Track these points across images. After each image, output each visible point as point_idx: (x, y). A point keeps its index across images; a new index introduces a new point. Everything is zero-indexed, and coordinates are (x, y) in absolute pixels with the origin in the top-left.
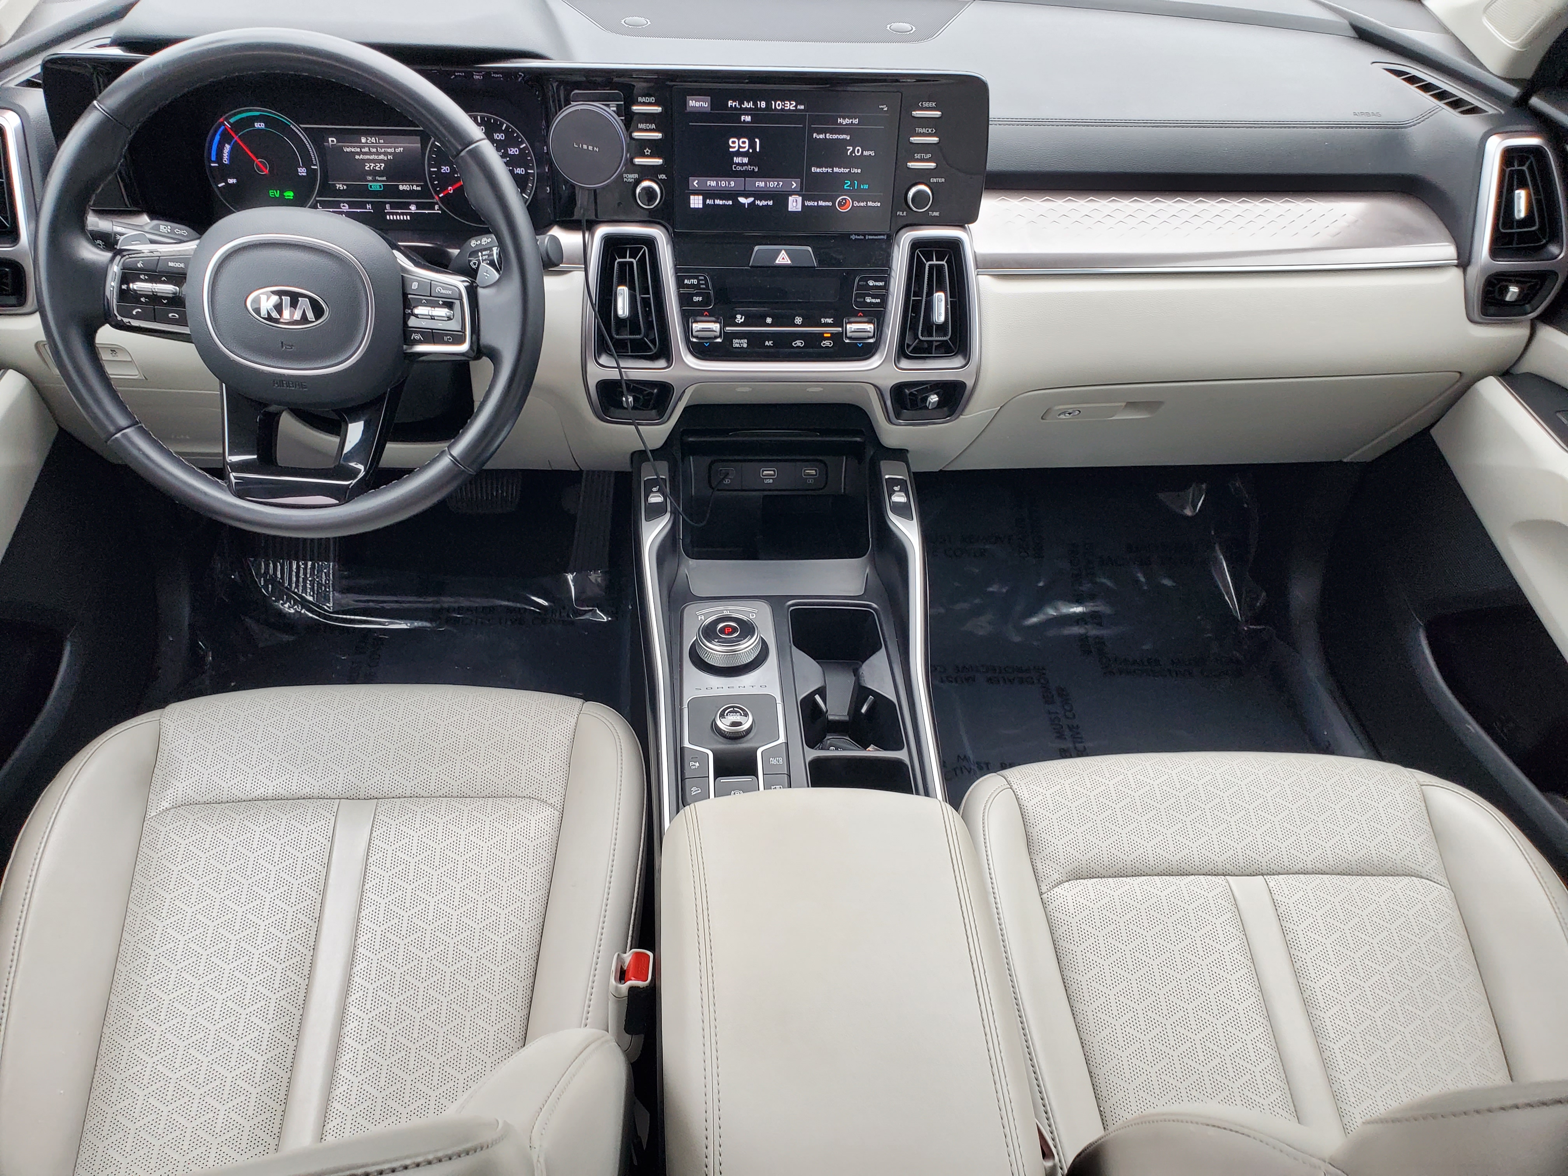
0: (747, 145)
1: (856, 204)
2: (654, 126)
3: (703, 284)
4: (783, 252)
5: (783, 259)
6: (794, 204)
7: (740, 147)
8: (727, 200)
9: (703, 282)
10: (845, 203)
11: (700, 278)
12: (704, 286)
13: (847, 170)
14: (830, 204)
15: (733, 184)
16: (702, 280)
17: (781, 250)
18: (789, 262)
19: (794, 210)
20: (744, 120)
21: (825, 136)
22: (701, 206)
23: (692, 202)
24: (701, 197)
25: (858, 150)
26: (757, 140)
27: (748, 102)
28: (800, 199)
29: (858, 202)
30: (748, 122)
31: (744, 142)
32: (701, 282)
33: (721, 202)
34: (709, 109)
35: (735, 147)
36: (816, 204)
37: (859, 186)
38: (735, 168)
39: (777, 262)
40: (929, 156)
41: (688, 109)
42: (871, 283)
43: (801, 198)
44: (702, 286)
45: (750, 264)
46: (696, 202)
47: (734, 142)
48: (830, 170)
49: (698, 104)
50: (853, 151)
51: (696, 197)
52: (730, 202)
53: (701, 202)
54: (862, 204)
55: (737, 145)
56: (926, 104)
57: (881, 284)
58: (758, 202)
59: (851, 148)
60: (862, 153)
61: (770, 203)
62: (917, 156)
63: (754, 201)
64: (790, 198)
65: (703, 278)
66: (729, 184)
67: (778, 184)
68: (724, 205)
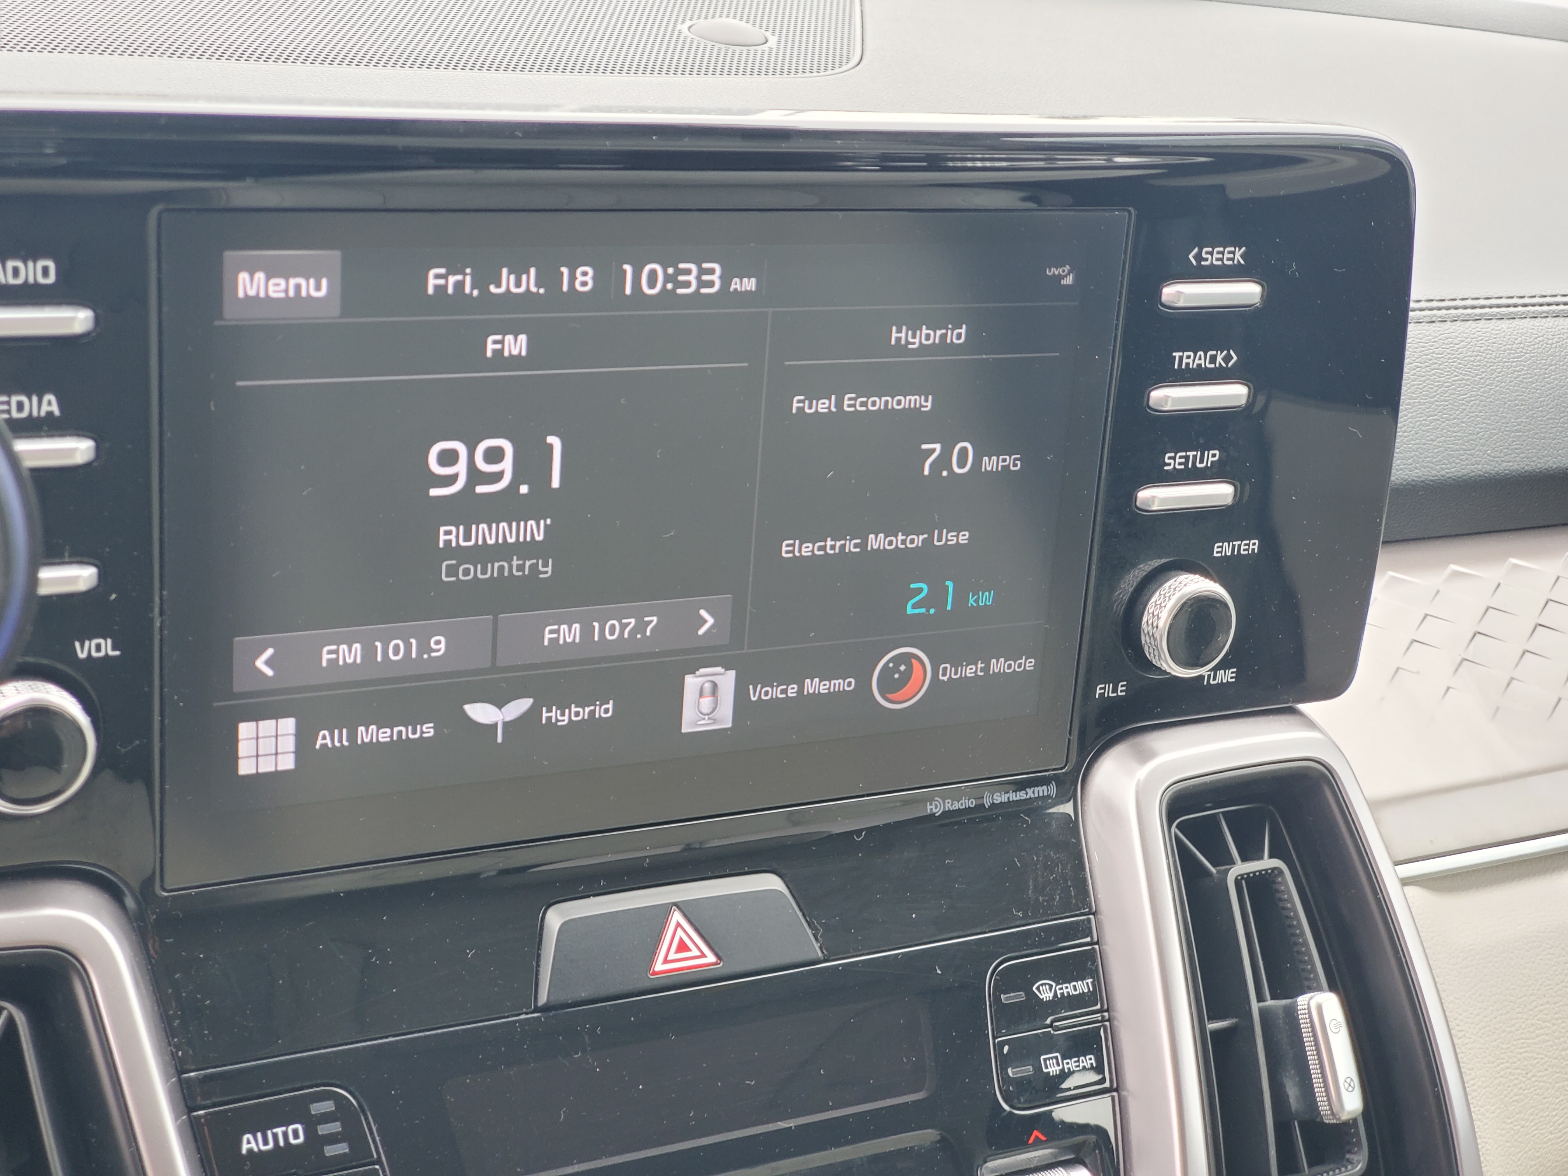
0: (507, 465)
1: (949, 673)
2: (50, 404)
3: (332, 1139)
4: (677, 916)
5: (682, 947)
6: (706, 703)
7: (475, 476)
8: (414, 721)
9: (335, 1127)
10: (906, 677)
11: (317, 1108)
12: (341, 1149)
13: (919, 540)
14: (845, 685)
15: (439, 645)
16: (326, 1118)
17: (664, 911)
18: (711, 958)
19: (705, 726)
20: (498, 353)
21: (839, 404)
22: (287, 763)
23: (244, 748)
24: (288, 725)
25: (964, 452)
26: (554, 441)
27: (519, 271)
28: (727, 680)
29: (956, 665)
30: (515, 361)
31: (494, 455)
32: (323, 1129)
33: (384, 735)
34: (334, 310)
35: (451, 480)
36: (792, 691)
37: (960, 598)
38: (452, 571)
39: (659, 966)
40: (1213, 456)
41: (231, 314)
42: (1045, 991)
43: (732, 674)
44: (330, 1151)
45: (543, 999)
46: (266, 746)
47: (447, 459)
48: (851, 546)
49: (277, 288)
50: (944, 461)
51: (267, 726)
52: (428, 730)
53: (288, 744)
54: (970, 671)
55: (461, 468)
56: (1213, 256)
57: (1082, 986)
58: (551, 715)
59: (938, 447)
60: (977, 462)
61: (605, 710)
62: (1173, 461)
63: (533, 714)
64: (689, 680)
65: (328, 1106)
66: (425, 647)
67: (641, 626)
68: (400, 744)
